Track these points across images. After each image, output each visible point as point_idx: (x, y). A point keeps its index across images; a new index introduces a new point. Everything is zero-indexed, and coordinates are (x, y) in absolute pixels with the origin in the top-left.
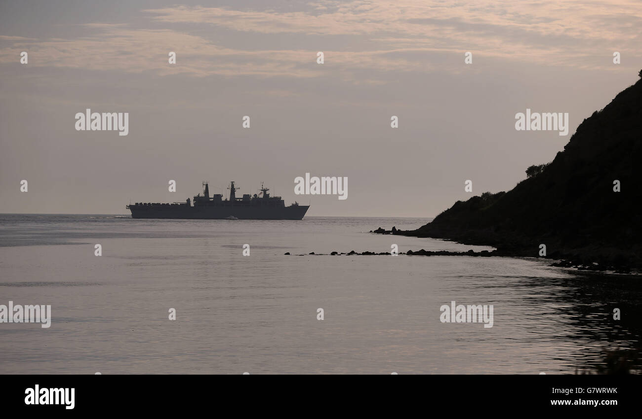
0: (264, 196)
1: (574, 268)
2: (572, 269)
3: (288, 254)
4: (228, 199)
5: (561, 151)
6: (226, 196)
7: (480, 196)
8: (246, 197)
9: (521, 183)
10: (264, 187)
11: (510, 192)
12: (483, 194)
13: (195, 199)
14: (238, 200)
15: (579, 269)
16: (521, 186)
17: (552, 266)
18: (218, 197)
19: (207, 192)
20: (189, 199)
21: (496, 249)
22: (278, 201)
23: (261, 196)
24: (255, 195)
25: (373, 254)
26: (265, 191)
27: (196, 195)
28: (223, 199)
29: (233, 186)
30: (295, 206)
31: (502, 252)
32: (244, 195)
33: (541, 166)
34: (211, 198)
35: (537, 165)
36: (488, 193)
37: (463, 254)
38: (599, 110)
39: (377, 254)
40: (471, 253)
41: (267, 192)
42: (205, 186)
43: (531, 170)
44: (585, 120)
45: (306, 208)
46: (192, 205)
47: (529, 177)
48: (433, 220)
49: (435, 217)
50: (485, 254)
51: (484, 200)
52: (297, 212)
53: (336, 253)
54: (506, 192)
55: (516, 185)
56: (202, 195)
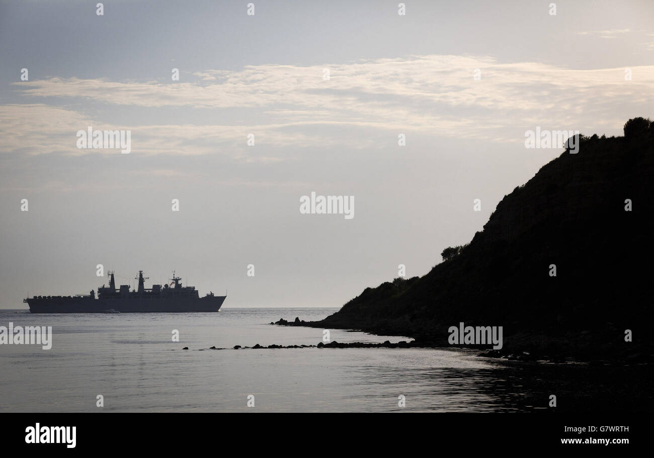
0: (175, 286)
1: (504, 358)
2: (502, 359)
3: (186, 348)
4: (137, 290)
5: (480, 231)
6: (134, 287)
7: (392, 282)
8: (156, 287)
9: (436, 266)
10: (175, 277)
11: (424, 277)
12: (395, 279)
13: (100, 290)
14: (147, 291)
15: (509, 359)
16: (437, 270)
17: (479, 356)
18: (125, 288)
19: (112, 282)
20: (93, 291)
21: (414, 340)
22: (192, 292)
23: (173, 286)
24: (166, 286)
25: (281, 347)
26: (176, 280)
27: (101, 286)
28: (131, 290)
29: (141, 275)
30: (210, 297)
31: (421, 343)
32: (154, 286)
33: (458, 248)
34: (117, 290)
35: (453, 246)
36: (400, 278)
37: (379, 346)
38: (520, 186)
39: (284, 347)
40: (387, 345)
41: (180, 282)
42: (110, 277)
43: (447, 253)
44: (506, 197)
45: (222, 299)
46: (97, 297)
47: (445, 260)
48: (340, 309)
49: (342, 306)
50: (402, 345)
51: (397, 287)
52: (213, 304)
53: (240, 347)
54: (420, 277)
55: (430, 269)
56: (107, 286)
